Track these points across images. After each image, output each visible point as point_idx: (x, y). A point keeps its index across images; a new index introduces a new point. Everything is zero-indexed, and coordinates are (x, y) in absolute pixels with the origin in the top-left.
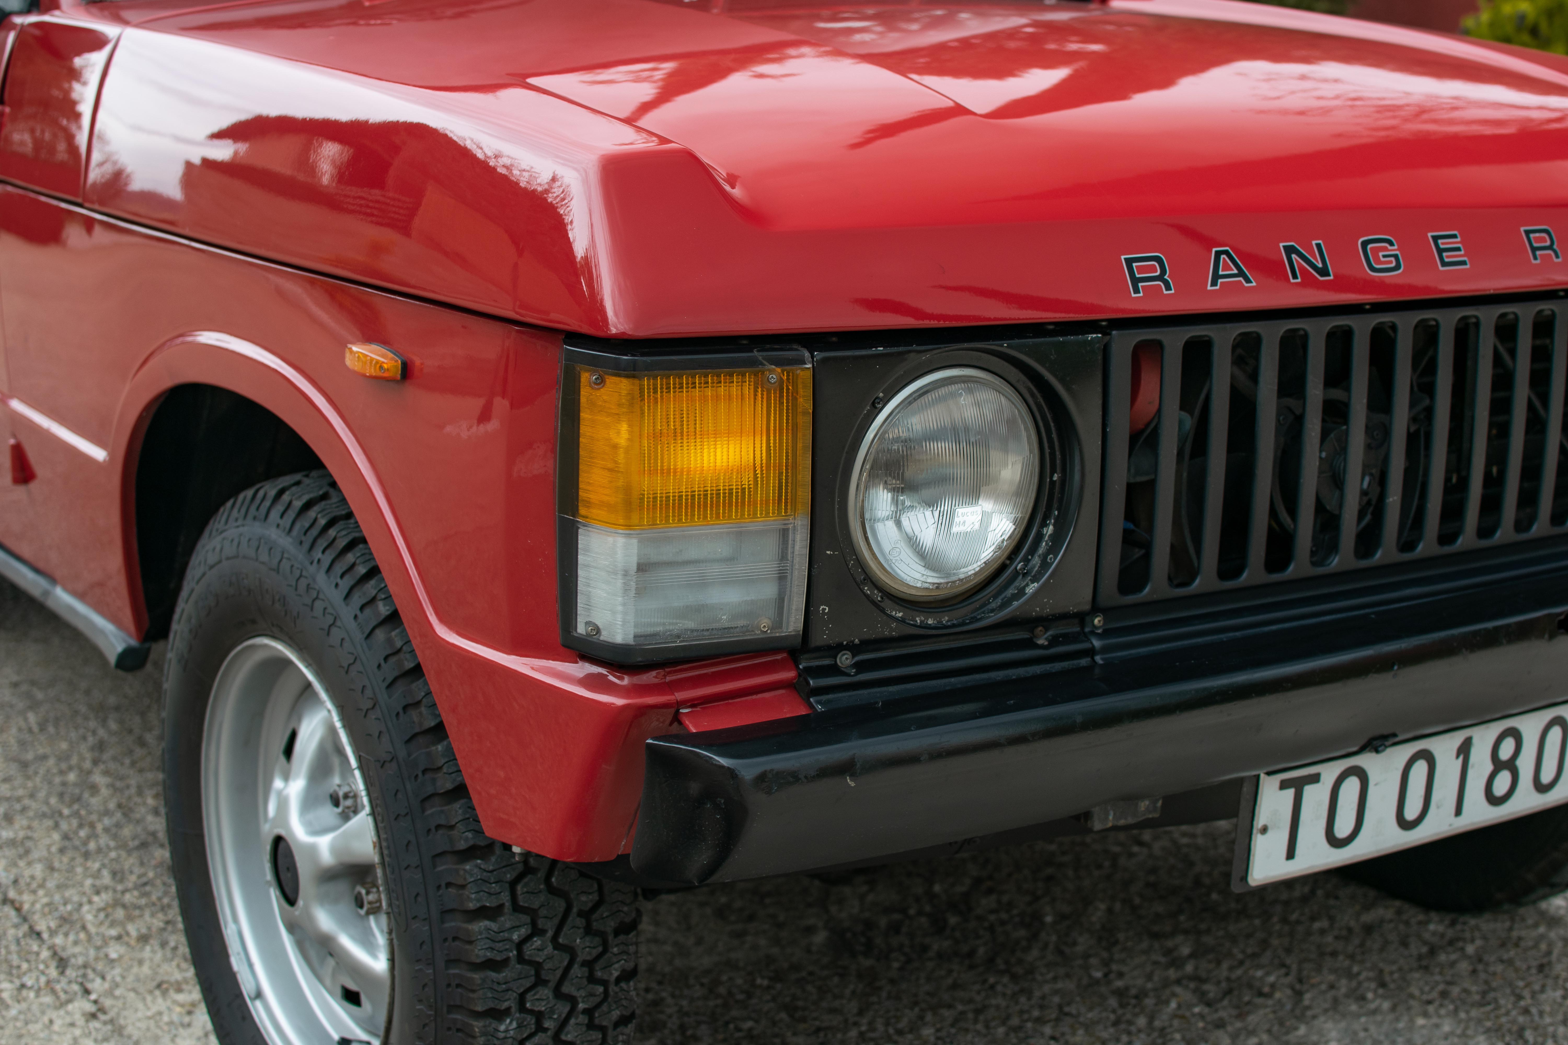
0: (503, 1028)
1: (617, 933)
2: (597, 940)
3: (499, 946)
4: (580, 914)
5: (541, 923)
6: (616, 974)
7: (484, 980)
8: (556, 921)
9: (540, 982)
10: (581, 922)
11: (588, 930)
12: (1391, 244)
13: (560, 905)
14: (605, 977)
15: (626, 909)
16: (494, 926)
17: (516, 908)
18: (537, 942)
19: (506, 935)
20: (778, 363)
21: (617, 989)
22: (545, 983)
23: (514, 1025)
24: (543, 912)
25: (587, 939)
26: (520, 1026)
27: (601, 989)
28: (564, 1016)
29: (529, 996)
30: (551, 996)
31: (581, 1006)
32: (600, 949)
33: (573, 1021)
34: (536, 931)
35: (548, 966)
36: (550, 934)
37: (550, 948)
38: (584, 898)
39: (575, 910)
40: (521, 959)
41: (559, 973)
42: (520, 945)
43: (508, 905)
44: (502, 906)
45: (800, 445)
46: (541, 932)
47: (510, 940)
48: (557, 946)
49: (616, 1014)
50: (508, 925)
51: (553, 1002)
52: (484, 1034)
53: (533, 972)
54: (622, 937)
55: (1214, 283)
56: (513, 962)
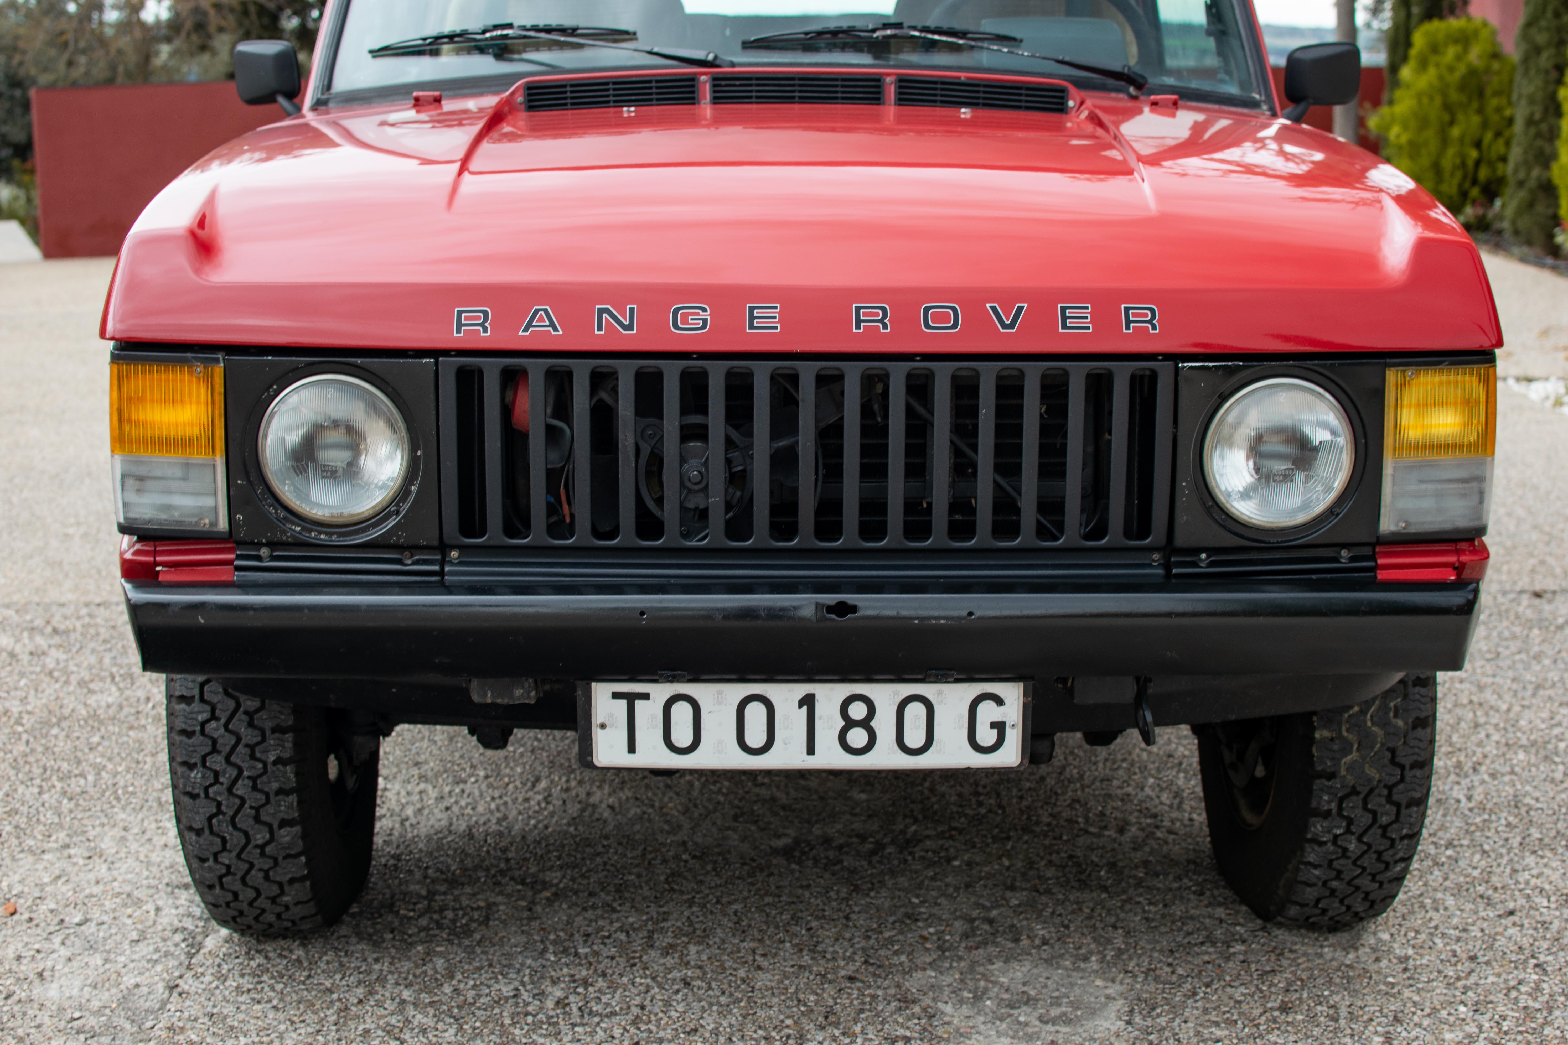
0: (193, 775)
1: (274, 731)
2: (257, 732)
3: (190, 722)
4: (246, 713)
5: (217, 712)
6: (272, 758)
7: (181, 742)
8: (228, 713)
9: (215, 750)
10: (245, 718)
11: (251, 724)
12: (704, 310)
13: (232, 704)
14: (263, 758)
15: (283, 717)
16: (188, 709)
17: (202, 700)
18: (213, 724)
19: (194, 716)
20: (204, 361)
21: (274, 768)
22: (219, 752)
23: (200, 775)
24: (219, 706)
25: (250, 730)
26: (203, 777)
27: (260, 765)
28: (233, 777)
29: (208, 758)
30: (223, 761)
31: (246, 773)
32: (259, 739)
33: (240, 782)
34: (213, 717)
35: (220, 741)
36: (223, 721)
37: (222, 730)
38: (249, 703)
39: (242, 709)
40: (203, 732)
41: (228, 748)
42: (203, 725)
43: (197, 697)
44: (193, 697)
45: (217, 412)
46: (217, 719)
47: (196, 719)
48: (226, 729)
49: (275, 786)
50: (196, 709)
51: (224, 766)
52: (183, 777)
53: (210, 743)
54: (277, 735)
55: (526, 330)
56: (198, 734)
